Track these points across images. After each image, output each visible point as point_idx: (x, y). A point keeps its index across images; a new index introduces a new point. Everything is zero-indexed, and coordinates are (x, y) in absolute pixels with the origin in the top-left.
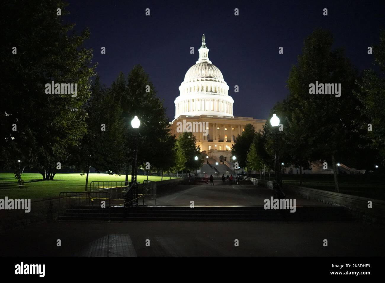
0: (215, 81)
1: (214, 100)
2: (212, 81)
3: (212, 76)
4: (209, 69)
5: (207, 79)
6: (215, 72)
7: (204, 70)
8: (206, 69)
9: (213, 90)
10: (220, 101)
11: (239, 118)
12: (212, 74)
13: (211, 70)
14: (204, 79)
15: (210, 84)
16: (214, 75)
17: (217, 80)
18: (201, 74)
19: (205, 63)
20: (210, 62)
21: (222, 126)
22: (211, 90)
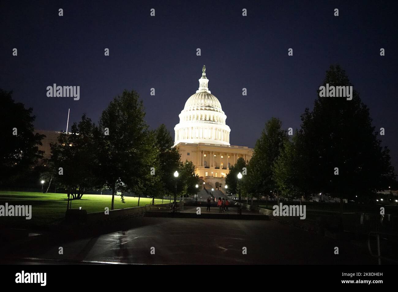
0: (214, 110)
1: (211, 129)
5: (206, 108)
6: (214, 102)
7: (204, 99)
9: (212, 119)
10: (217, 130)
11: (235, 147)
12: (210, 104)
13: (210, 100)
14: (203, 108)
15: (209, 114)
17: (216, 110)
18: (200, 104)
19: (204, 92)
20: (209, 92)
21: (218, 154)
22: (210, 119)
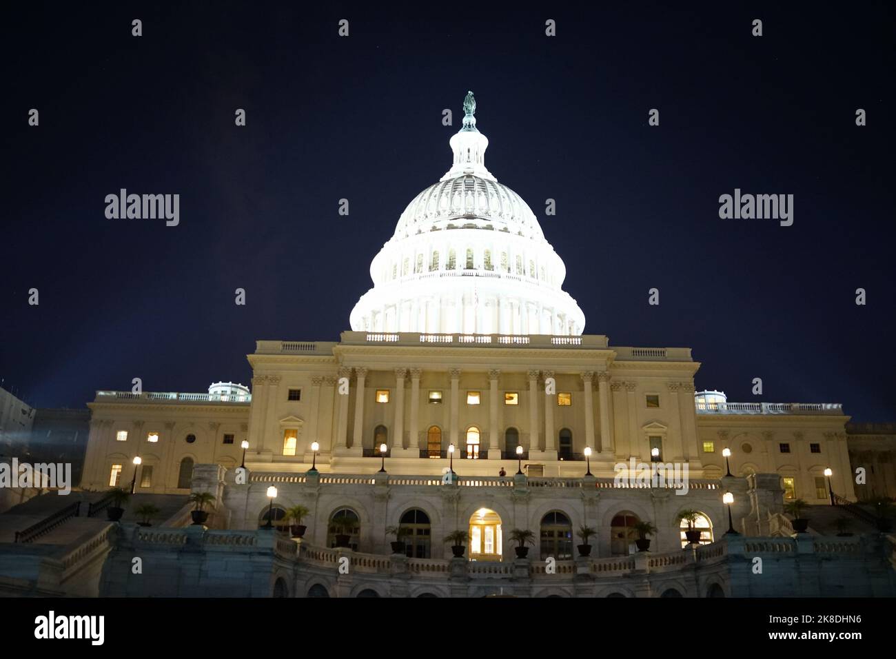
0: (490, 228)
2: (475, 227)
3: (477, 213)
4: (470, 192)
5: (455, 223)
8: (456, 192)
9: (478, 261)
12: (477, 207)
14: (443, 223)
15: (466, 242)
16: (488, 209)
17: (497, 225)
21: (449, 382)
22: (470, 266)
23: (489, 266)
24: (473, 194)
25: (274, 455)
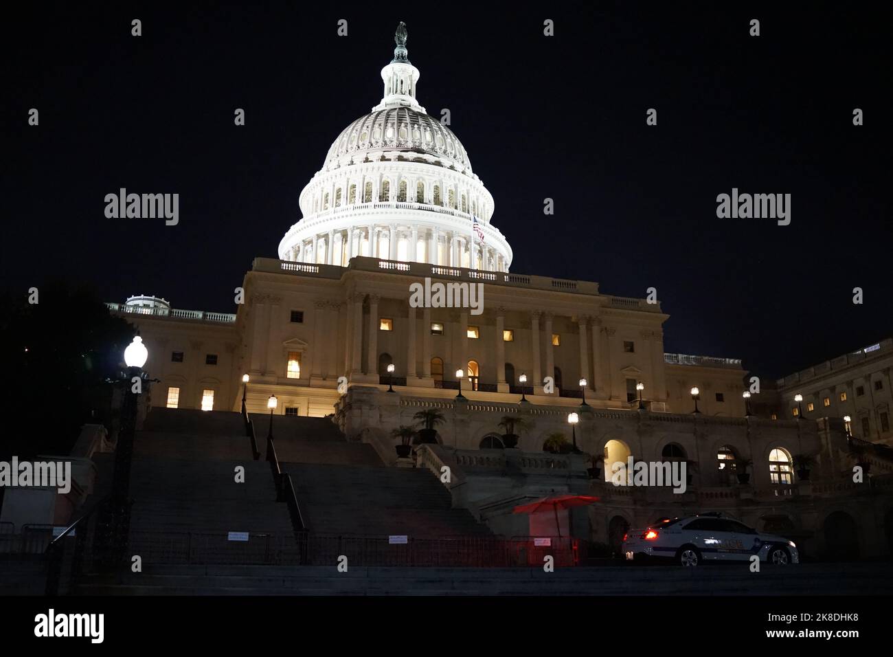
0: (438, 164)
1: (428, 236)
2: (425, 162)
3: (424, 147)
4: (416, 126)
5: (405, 155)
6: (439, 137)
7: (395, 126)
8: (403, 125)
9: (428, 195)
10: (456, 239)
12: (424, 141)
13: (422, 128)
14: (393, 155)
15: (413, 174)
16: (434, 146)
17: (446, 162)
18: (381, 141)
19: (401, 109)
20: (424, 111)
21: (453, 317)
22: (420, 200)
23: (438, 201)
24: (419, 128)
25: (278, 377)
